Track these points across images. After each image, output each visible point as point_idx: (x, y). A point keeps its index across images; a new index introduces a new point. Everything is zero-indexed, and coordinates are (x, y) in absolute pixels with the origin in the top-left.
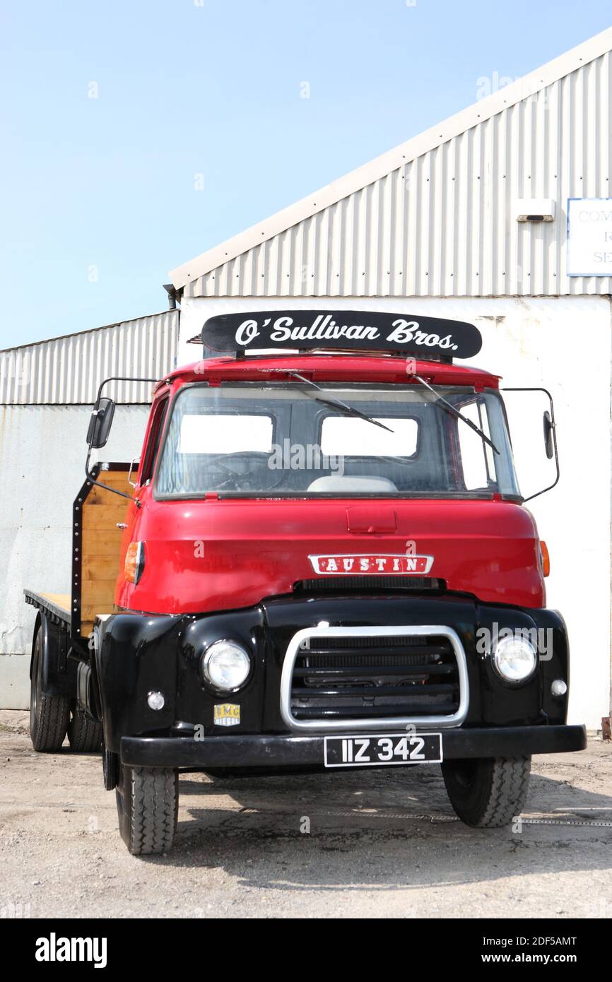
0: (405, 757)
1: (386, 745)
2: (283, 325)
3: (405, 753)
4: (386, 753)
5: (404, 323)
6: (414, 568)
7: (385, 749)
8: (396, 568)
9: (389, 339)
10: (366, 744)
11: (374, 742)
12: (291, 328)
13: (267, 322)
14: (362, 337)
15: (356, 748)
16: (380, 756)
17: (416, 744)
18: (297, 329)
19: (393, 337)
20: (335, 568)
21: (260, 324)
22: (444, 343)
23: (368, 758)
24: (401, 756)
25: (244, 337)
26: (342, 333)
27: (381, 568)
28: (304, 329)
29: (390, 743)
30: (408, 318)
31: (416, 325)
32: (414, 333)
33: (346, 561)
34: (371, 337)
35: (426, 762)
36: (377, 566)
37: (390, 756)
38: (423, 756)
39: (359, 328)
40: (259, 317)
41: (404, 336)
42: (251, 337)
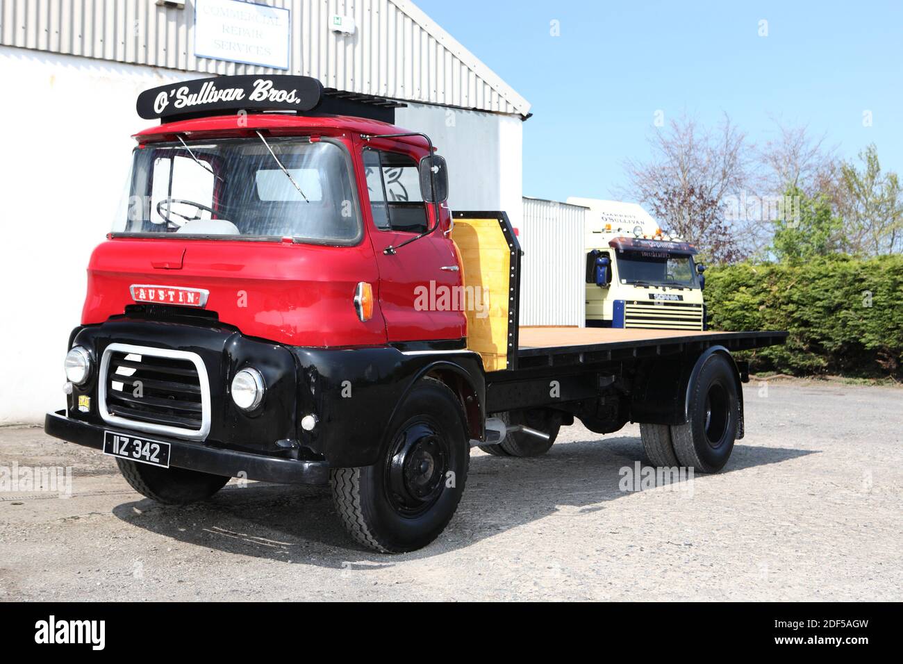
0: (148, 459)
1: (138, 445)
2: (182, 94)
3: (148, 454)
4: (137, 452)
5: (261, 82)
6: (192, 301)
7: (137, 448)
8: (181, 300)
9: (251, 98)
10: (127, 441)
11: (132, 440)
12: (187, 96)
13: (173, 92)
14: (233, 99)
15: (121, 443)
16: (134, 453)
17: (155, 449)
18: (191, 96)
19: (254, 96)
20: (144, 297)
21: (169, 94)
22: (290, 98)
23: (126, 454)
24: (145, 456)
25: (160, 107)
26: (219, 97)
27: (172, 299)
28: (196, 95)
29: (140, 443)
30: (265, 77)
31: (270, 83)
32: (268, 91)
33: (150, 291)
34: (239, 98)
35: (160, 465)
37: (138, 456)
38: (157, 460)
39: (231, 91)
40: (167, 88)
41: (261, 93)
42: (164, 106)
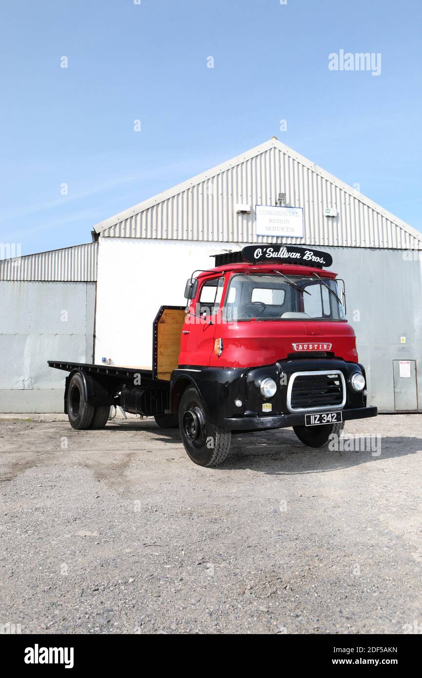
0: (330, 421)
1: (324, 417)
2: (270, 251)
3: (330, 419)
4: (324, 420)
5: (309, 253)
6: (326, 348)
7: (324, 418)
8: (320, 348)
9: (304, 258)
10: (318, 416)
11: (321, 415)
12: (273, 252)
13: (265, 249)
14: (295, 257)
15: (315, 418)
16: (323, 421)
17: (334, 416)
18: (274, 253)
19: (305, 258)
20: (301, 349)
21: (262, 250)
22: (321, 261)
23: (319, 422)
24: (329, 421)
25: (257, 256)
26: (289, 255)
27: (316, 348)
28: (277, 253)
29: (326, 415)
30: (310, 250)
31: (312, 253)
32: (311, 256)
33: (305, 345)
34: (298, 257)
36: (315, 347)
37: (326, 421)
38: (336, 420)
39: (295, 254)
40: (262, 247)
41: (309, 257)
42: (259, 256)
